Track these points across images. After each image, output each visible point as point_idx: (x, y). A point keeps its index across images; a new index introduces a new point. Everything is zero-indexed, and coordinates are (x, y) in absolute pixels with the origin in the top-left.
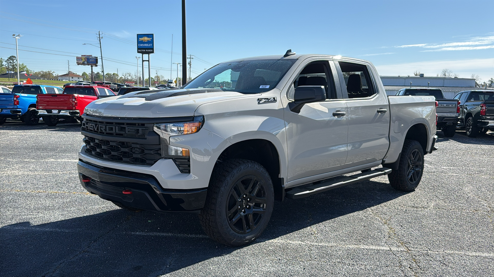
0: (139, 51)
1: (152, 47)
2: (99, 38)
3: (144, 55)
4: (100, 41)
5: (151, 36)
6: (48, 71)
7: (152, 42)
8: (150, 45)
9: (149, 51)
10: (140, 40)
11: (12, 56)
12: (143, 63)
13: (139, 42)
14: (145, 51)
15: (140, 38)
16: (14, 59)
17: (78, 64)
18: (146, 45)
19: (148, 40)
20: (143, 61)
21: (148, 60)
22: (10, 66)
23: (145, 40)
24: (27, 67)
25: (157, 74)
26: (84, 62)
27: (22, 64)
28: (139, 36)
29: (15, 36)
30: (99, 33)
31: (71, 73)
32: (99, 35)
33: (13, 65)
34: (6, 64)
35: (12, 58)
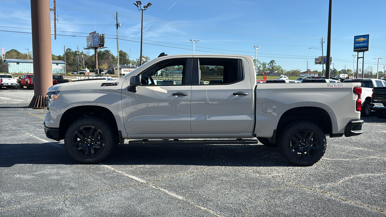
0: (355, 50)
1: (367, 46)
2: (322, 43)
3: (359, 53)
4: (322, 45)
5: (367, 36)
6: (296, 70)
7: (368, 41)
8: (365, 44)
9: (364, 49)
10: (357, 40)
11: (272, 61)
12: (358, 59)
13: (355, 43)
14: (360, 49)
15: (357, 39)
16: (274, 63)
17: (316, 63)
18: (361, 44)
19: (364, 41)
20: (358, 58)
21: (363, 57)
22: (270, 68)
23: (361, 40)
24: (282, 68)
25: (384, 68)
26: (321, 62)
27: (278, 66)
28: (356, 37)
29: (255, 47)
30: (322, 39)
31: (309, 70)
32: (322, 40)
33: (273, 67)
34: (268, 66)
35: (272, 62)
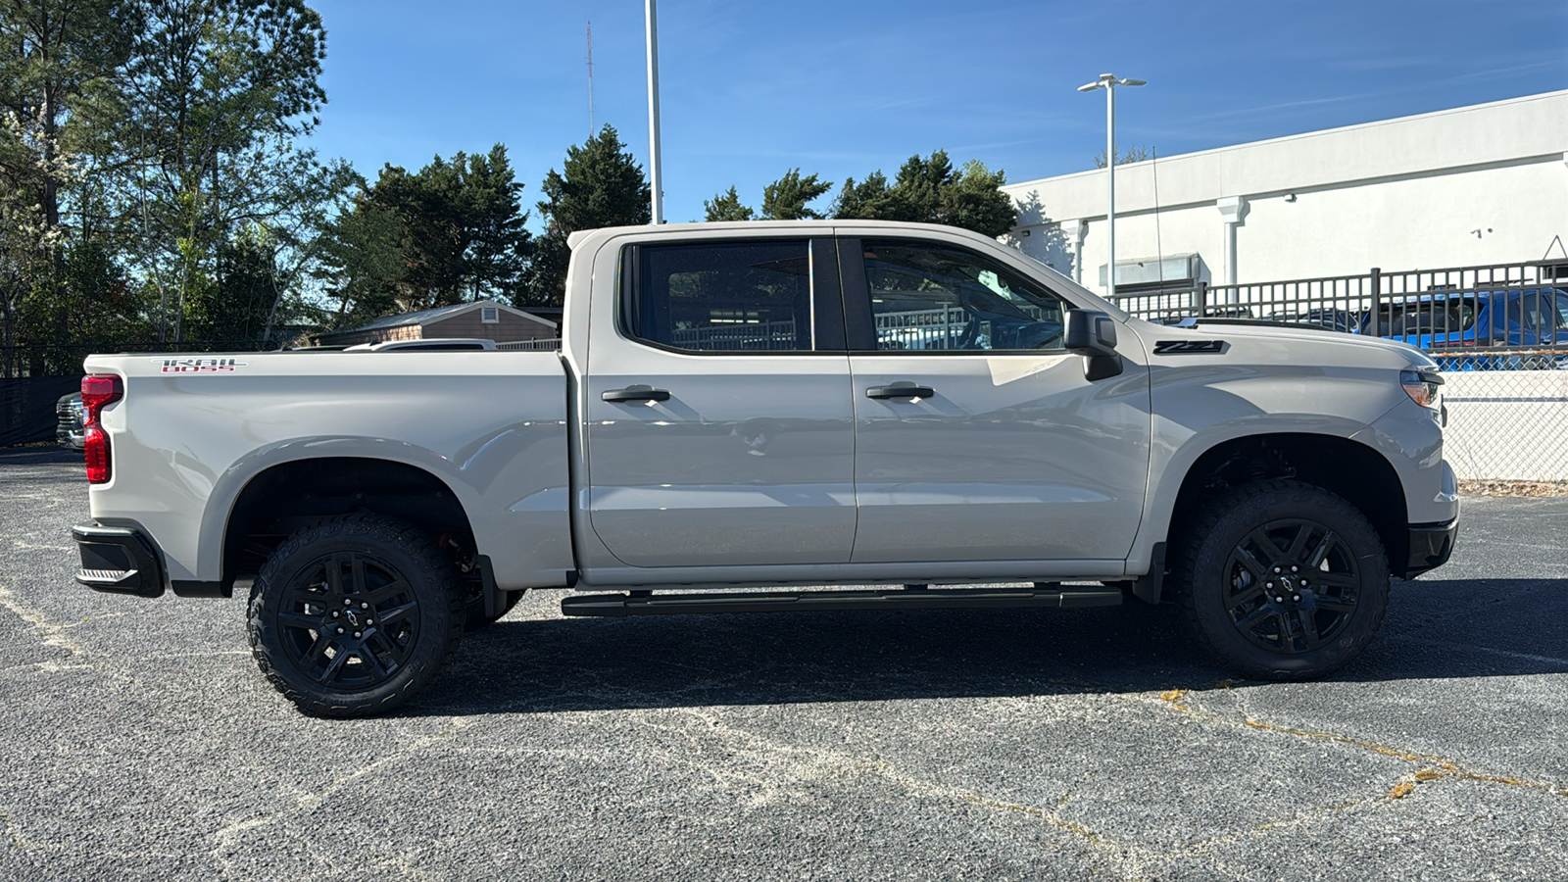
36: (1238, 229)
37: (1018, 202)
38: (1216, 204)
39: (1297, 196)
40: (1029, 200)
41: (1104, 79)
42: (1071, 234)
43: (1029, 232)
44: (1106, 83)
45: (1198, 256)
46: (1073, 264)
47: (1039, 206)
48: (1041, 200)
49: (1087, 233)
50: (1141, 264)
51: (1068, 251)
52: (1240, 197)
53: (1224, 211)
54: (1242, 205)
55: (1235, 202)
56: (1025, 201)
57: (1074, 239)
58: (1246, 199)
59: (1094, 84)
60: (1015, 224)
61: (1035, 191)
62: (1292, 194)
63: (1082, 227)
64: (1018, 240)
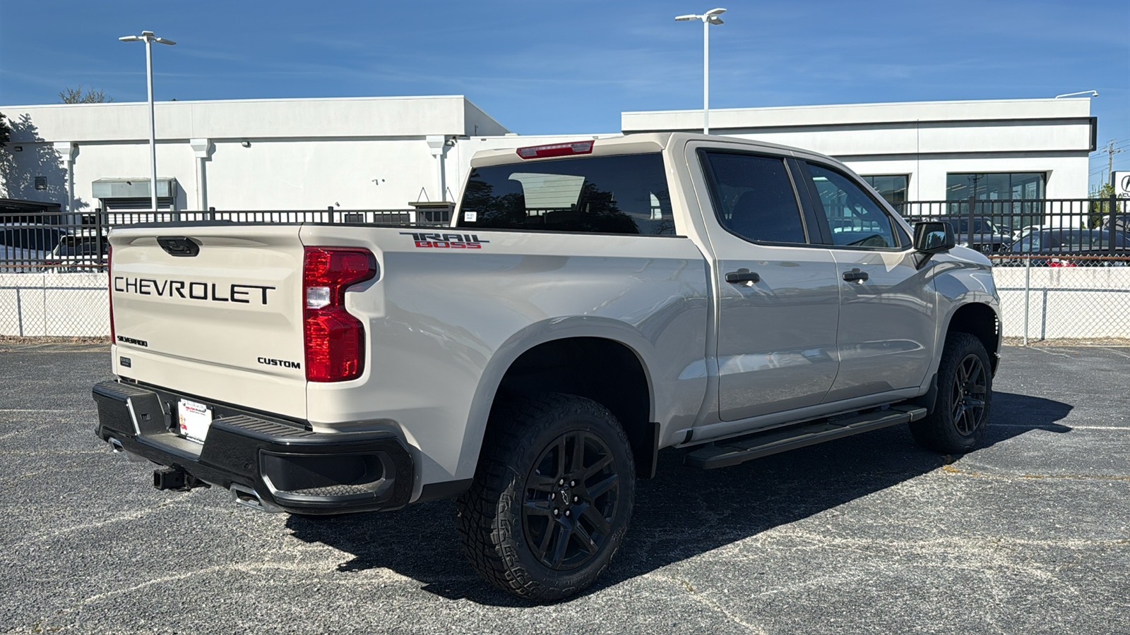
36: (207, 163)
37: (10, 121)
38: (189, 142)
39: (251, 143)
40: (21, 121)
41: (144, 34)
42: (64, 153)
43: (21, 148)
44: (145, 38)
45: (176, 180)
46: (66, 178)
47: (31, 127)
48: (33, 122)
49: (78, 154)
50: (129, 183)
51: (61, 166)
52: (208, 139)
53: (196, 148)
54: (210, 146)
55: (205, 142)
56: (18, 121)
57: (66, 158)
58: (212, 142)
59: (134, 37)
60: (8, 140)
61: (27, 115)
62: (248, 142)
63: (73, 148)
64: (10, 154)
